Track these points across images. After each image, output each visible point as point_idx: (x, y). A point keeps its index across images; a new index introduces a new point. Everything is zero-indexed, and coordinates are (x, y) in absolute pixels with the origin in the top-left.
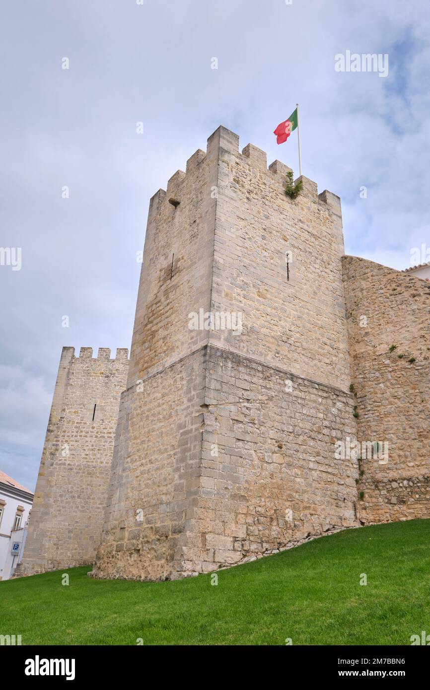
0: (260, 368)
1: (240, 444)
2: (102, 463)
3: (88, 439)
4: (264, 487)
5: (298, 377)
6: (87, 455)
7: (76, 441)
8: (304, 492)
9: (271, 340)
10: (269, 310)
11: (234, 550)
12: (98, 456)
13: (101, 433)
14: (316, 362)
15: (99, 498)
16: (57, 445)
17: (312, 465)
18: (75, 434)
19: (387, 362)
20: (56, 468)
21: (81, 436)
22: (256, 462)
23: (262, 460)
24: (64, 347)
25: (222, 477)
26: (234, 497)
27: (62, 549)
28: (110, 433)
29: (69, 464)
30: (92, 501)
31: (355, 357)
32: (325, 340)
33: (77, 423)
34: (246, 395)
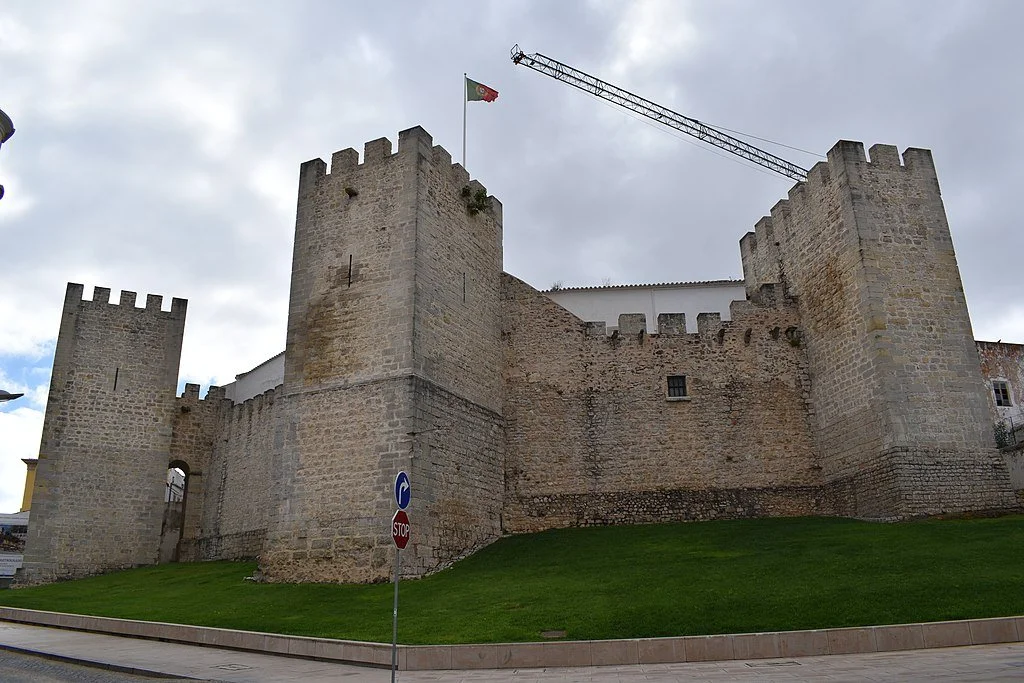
0: (447, 396)
1: (435, 467)
2: (128, 446)
3: (107, 414)
5: (470, 403)
6: (107, 434)
7: (91, 416)
8: (472, 507)
9: (452, 366)
10: (451, 335)
12: (123, 436)
13: (126, 407)
14: (481, 386)
15: (126, 490)
16: (64, 419)
17: (476, 484)
18: (89, 406)
19: (539, 390)
20: (63, 449)
21: (98, 409)
22: (444, 483)
23: (447, 481)
24: (69, 283)
26: (431, 514)
27: (77, 550)
28: (139, 408)
29: (82, 446)
30: (116, 493)
31: (509, 381)
32: (487, 363)
33: (92, 391)
34: (438, 423)
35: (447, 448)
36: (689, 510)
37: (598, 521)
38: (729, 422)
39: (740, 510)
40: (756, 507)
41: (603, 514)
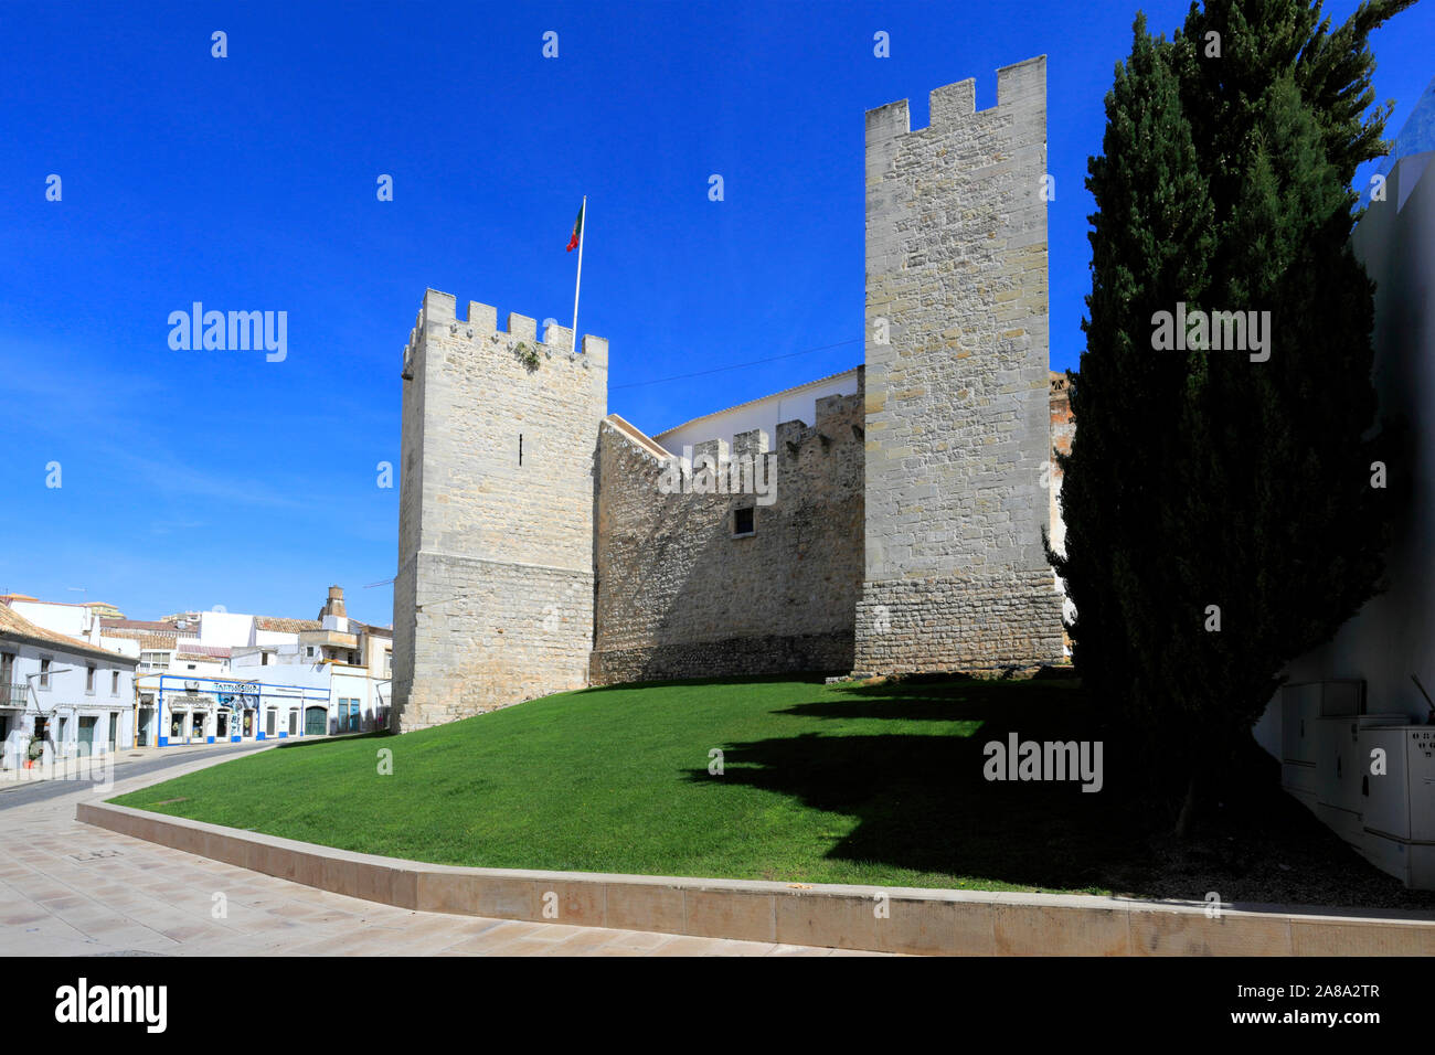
0: (479, 565)
1: (456, 633)
4: (482, 666)
8: (527, 666)
9: (496, 534)
10: (493, 504)
11: (448, 714)
14: (553, 547)
17: (536, 643)
19: (620, 543)
22: (474, 647)
25: (437, 662)
26: (450, 676)
32: (566, 523)
34: (462, 591)
35: (480, 615)
36: (740, 662)
37: (659, 675)
38: (796, 556)
39: (791, 660)
40: (810, 657)
41: (663, 667)
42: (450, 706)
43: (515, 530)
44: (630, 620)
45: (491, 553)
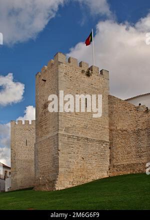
0: (76, 138)
1: (71, 159)
4: (78, 169)
9: (80, 128)
19: (120, 132)
22: (76, 163)
23: (78, 163)
25: (65, 168)
26: (69, 172)
31: (111, 130)
34: (72, 146)
35: (77, 153)
42: (70, 182)
43: (86, 127)
44: (126, 155)
45: (80, 134)
